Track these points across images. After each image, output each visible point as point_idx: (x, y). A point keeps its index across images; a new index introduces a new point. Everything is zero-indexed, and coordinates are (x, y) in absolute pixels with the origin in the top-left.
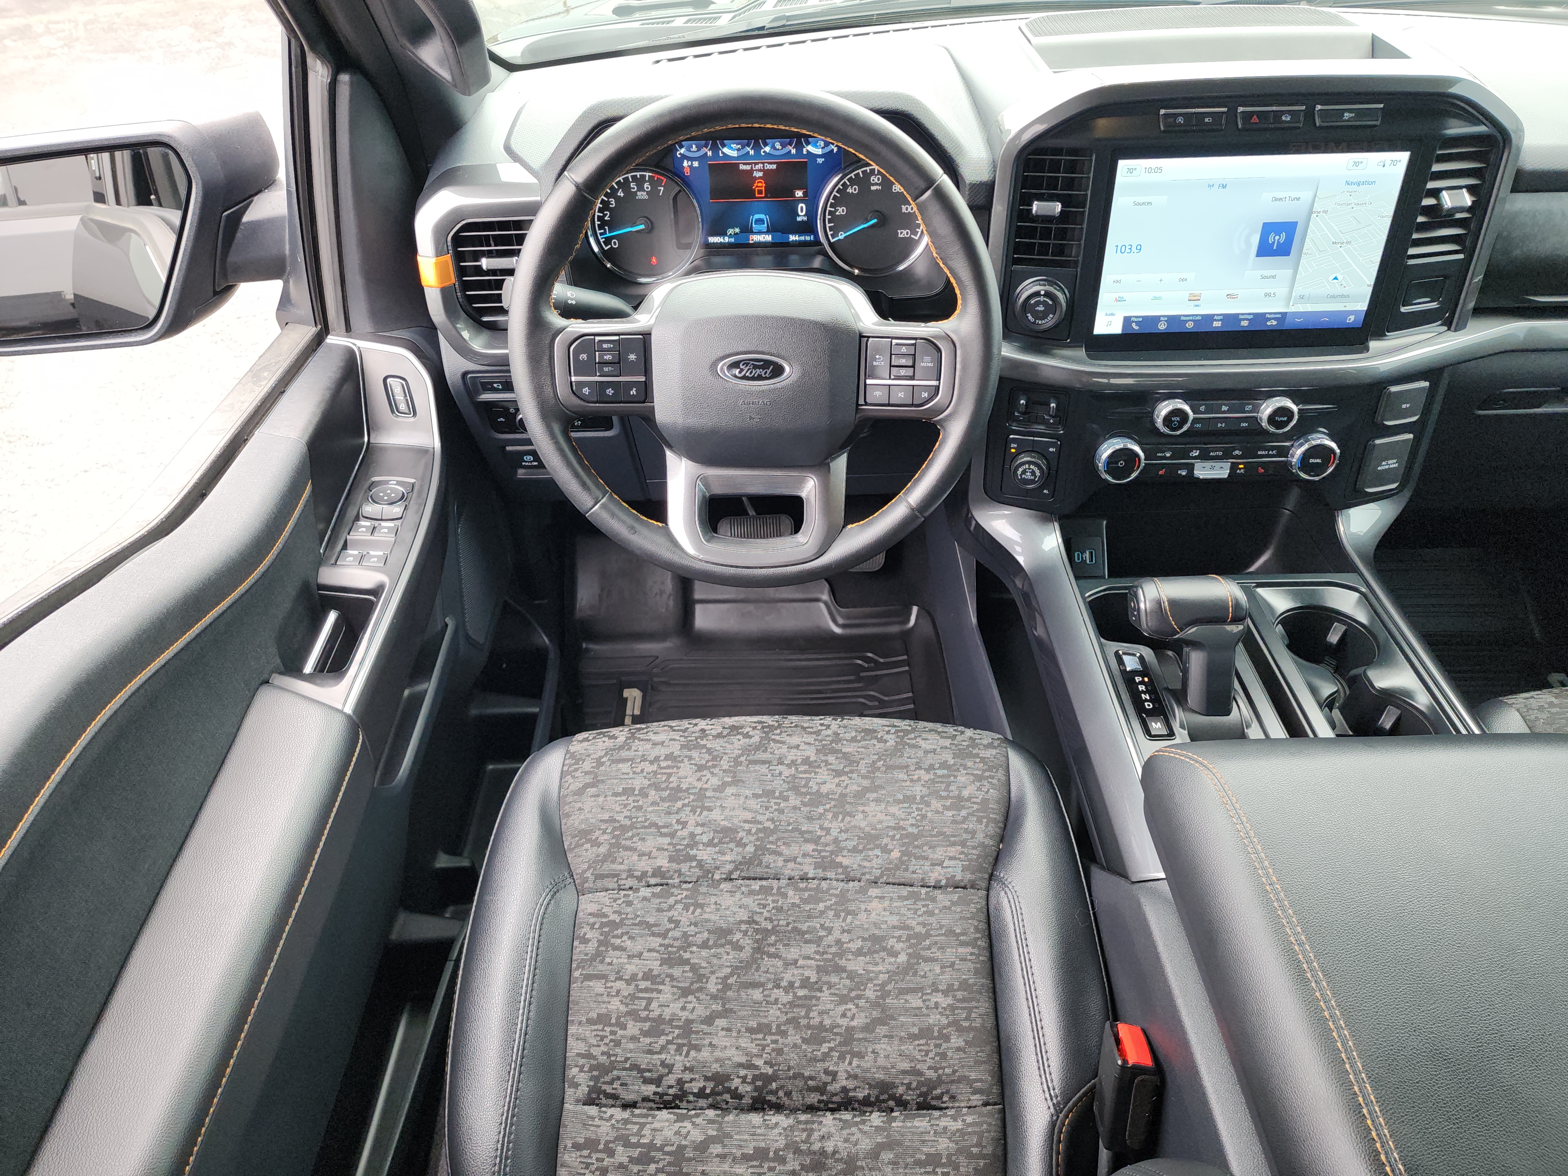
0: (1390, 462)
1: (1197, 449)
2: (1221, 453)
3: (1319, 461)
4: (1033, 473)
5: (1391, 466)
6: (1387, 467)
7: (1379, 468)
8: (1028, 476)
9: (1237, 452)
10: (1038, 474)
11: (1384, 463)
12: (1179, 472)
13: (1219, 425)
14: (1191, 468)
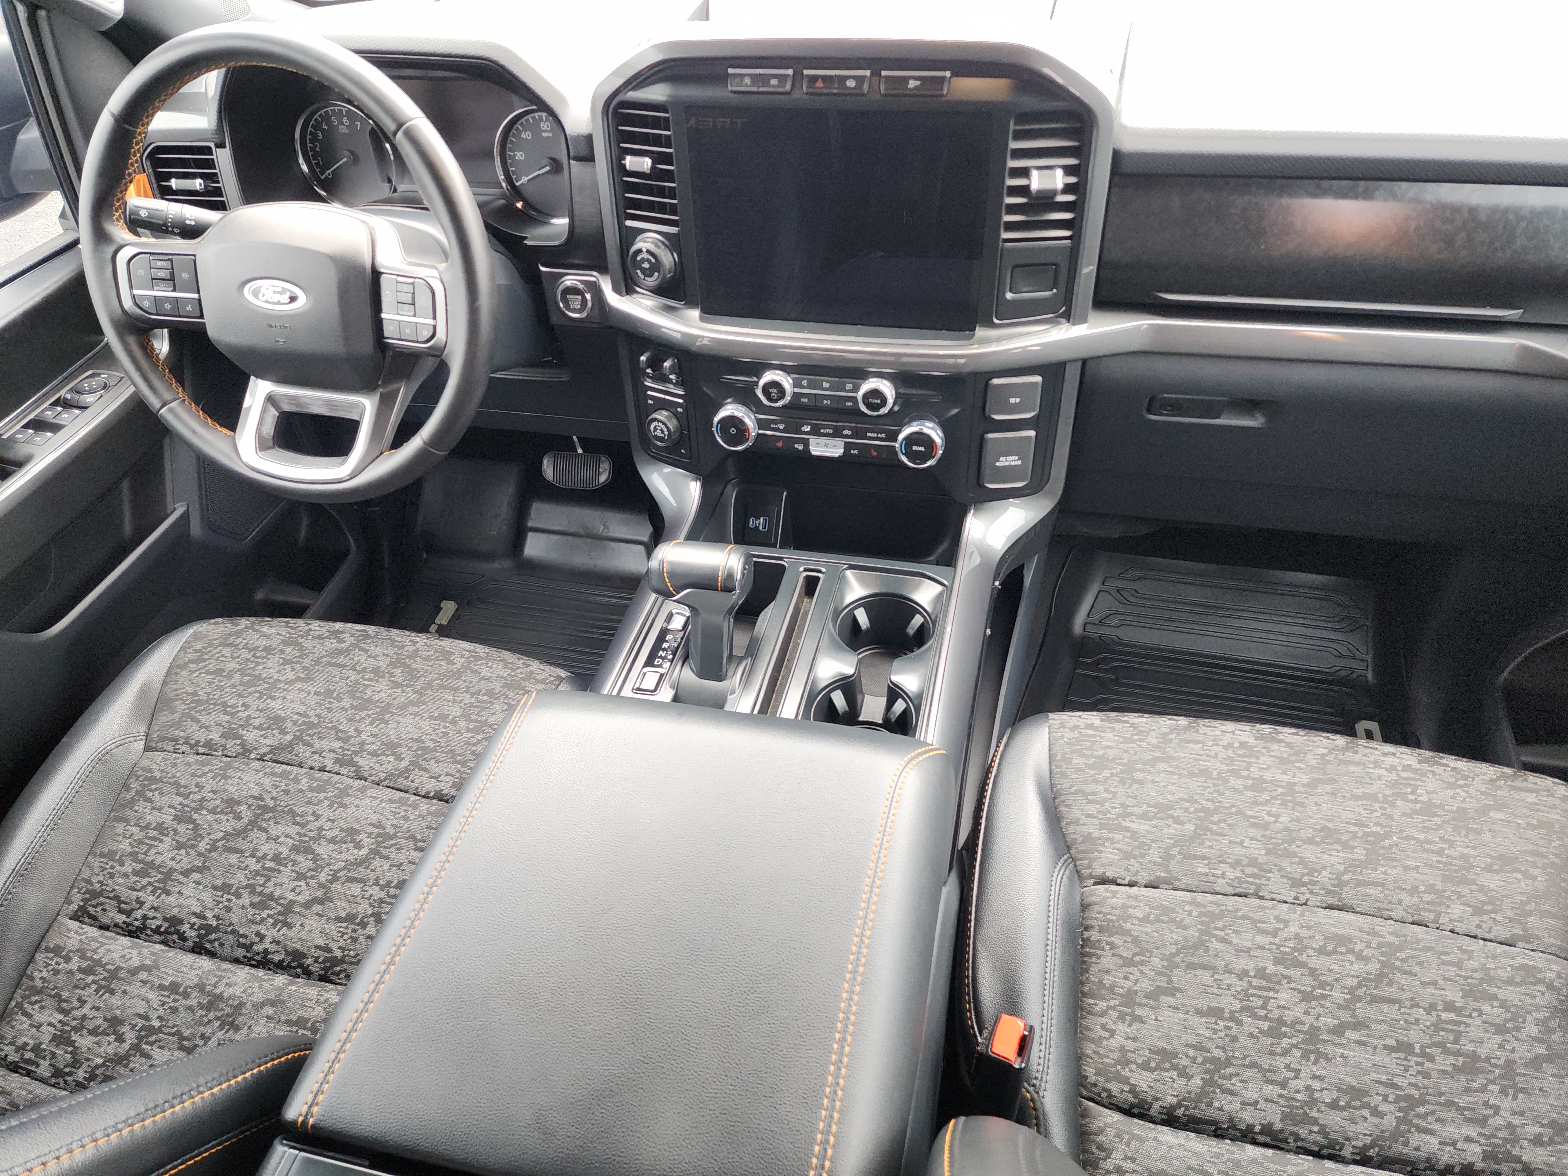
0: (1009, 458)
1: (808, 424)
2: (831, 431)
3: (922, 449)
4: (663, 432)
5: (1013, 463)
6: (1007, 463)
7: (998, 464)
8: (658, 433)
9: (846, 432)
10: (666, 433)
11: (1001, 459)
12: (796, 446)
13: (825, 402)
14: (806, 443)
